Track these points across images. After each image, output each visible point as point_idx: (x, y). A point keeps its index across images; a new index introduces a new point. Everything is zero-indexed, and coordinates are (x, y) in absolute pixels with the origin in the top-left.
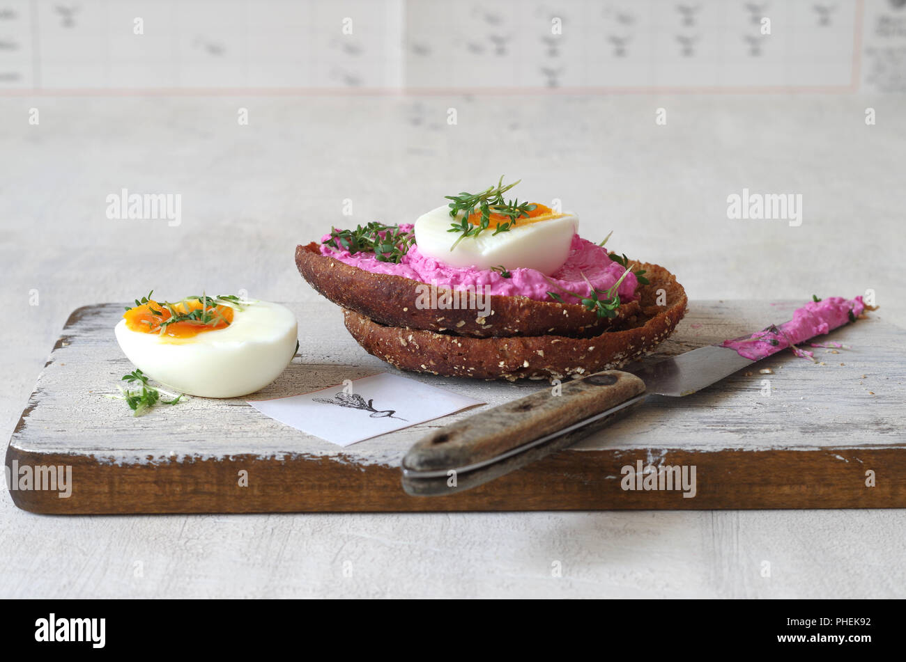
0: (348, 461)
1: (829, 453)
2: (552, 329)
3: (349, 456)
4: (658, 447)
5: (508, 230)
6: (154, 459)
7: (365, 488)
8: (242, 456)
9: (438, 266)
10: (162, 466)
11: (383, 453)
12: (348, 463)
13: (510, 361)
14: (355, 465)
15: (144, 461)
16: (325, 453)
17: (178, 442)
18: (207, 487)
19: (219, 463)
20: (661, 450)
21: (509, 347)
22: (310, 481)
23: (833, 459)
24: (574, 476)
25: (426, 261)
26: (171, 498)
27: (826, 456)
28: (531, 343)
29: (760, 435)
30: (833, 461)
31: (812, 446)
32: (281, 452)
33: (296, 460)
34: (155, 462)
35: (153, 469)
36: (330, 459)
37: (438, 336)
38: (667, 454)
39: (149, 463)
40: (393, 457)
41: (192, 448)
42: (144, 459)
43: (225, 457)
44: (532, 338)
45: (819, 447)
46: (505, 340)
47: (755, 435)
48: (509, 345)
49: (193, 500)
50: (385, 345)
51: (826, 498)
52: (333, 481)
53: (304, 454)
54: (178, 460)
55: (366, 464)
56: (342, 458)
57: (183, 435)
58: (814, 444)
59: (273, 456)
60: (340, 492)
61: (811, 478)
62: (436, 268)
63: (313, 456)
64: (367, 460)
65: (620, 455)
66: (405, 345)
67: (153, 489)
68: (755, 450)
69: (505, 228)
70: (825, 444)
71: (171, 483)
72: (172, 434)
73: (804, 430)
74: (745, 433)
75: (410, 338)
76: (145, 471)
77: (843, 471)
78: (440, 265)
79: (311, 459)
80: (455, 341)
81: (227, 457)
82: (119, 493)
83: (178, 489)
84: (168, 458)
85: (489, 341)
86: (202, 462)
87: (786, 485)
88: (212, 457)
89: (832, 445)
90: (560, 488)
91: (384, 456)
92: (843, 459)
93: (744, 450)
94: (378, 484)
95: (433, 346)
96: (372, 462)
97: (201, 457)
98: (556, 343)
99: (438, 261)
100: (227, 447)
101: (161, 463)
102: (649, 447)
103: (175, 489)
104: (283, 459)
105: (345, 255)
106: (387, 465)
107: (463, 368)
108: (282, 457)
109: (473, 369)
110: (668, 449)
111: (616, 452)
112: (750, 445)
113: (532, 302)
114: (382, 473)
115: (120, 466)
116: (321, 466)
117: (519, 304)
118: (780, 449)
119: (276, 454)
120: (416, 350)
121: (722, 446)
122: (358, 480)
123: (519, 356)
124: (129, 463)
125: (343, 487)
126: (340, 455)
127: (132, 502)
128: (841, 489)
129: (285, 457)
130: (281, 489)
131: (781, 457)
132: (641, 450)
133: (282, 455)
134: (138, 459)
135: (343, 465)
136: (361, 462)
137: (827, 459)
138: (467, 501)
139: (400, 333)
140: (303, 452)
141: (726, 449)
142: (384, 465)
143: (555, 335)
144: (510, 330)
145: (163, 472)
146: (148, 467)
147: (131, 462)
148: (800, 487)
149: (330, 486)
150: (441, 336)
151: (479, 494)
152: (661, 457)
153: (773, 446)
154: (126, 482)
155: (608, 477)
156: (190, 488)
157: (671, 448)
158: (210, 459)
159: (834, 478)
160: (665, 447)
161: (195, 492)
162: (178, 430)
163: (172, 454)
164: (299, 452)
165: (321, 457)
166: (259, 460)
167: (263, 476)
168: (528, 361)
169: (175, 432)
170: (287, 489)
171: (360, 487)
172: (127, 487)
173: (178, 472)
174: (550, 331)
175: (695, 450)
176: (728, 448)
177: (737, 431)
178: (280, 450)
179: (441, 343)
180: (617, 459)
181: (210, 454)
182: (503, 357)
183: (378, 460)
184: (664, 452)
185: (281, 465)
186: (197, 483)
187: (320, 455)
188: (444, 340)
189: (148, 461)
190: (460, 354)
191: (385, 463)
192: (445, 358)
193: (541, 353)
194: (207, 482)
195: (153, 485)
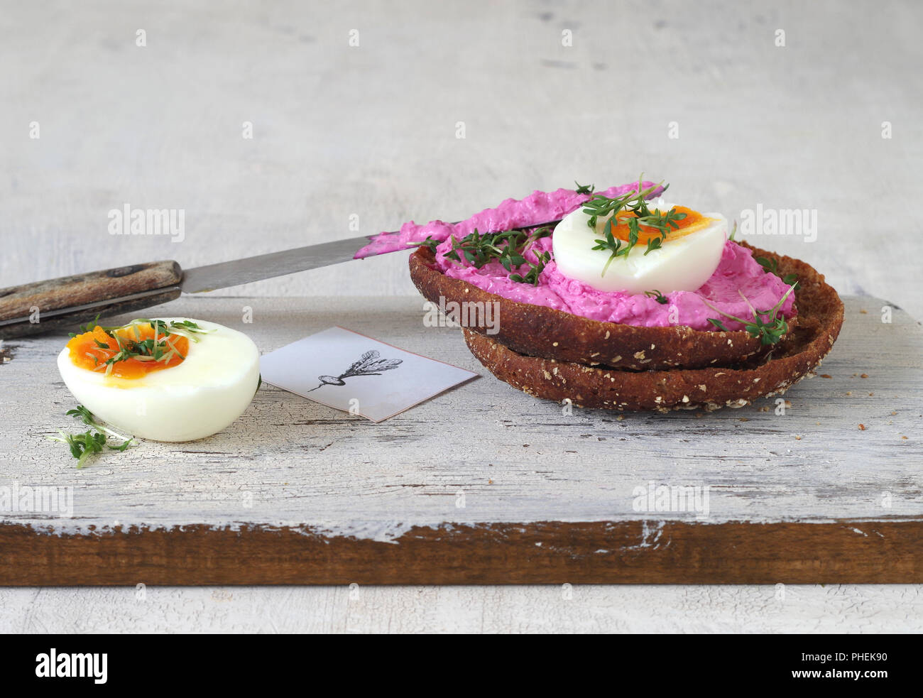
0: (311, 532)
1: (847, 526)
2: (715, 361)
3: (312, 527)
4: (655, 518)
5: (659, 247)
6: (96, 530)
7: (329, 561)
8: (193, 526)
9: (584, 290)
10: (106, 536)
11: (350, 524)
12: (311, 534)
13: (668, 396)
14: (318, 537)
15: (85, 531)
16: (285, 524)
17: (123, 507)
18: (155, 560)
19: (168, 534)
20: (658, 522)
21: (667, 381)
22: (268, 553)
23: (850, 533)
24: (561, 549)
25: (569, 283)
26: (116, 571)
27: (842, 529)
28: (692, 377)
29: (770, 501)
30: (850, 535)
31: (827, 518)
32: (236, 522)
33: (254, 531)
34: (98, 532)
35: (97, 540)
36: (291, 530)
37: (588, 370)
38: (664, 526)
39: (91, 534)
40: (360, 528)
41: (139, 515)
42: (86, 529)
43: (175, 528)
44: (694, 371)
45: (835, 519)
46: (663, 374)
47: (765, 501)
48: (668, 379)
49: (140, 572)
50: (524, 376)
51: (842, 574)
52: (294, 554)
53: (262, 525)
54: (122, 531)
55: (330, 535)
56: (304, 529)
57: (130, 497)
58: (829, 515)
59: (228, 527)
60: (301, 565)
61: (825, 552)
62: (583, 292)
63: (272, 527)
64: (331, 532)
65: (613, 528)
66: (550, 379)
67: (98, 561)
68: (763, 523)
69: (655, 245)
70: (842, 514)
71: (116, 555)
72: (118, 495)
73: (821, 494)
74: (754, 497)
75: (556, 371)
76: (87, 542)
77: (862, 546)
78: (587, 288)
79: (270, 530)
80: (608, 376)
81: (177, 527)
82: (59, 565)
83: (124, 561)
84: (112, 528)
85: (645, 375)
86: (150, 532)
87: (797, 560)
88: (160, 527)
89: (850, 517)
90: (546, 562)
91: (350, 527)
92: (861, 532)
93: (751, 523)
94: (344, 557)
95: (582, 381)
96: (337, 533)
97: (149, 527)
98: (720, 376)
99: (583, 284)
100: (177, 514)
101: (104, 533)
102: (645, 518)
103: (120, 561)
104: (239, 530)
105: (472, 272)
106: (354, 537)
107: (615, 403)
108: (237, 527)
109: (625, 404)
110: (666, 521)
111: (608, 524)
112: (758, 515)
113: (695, 334)
114: (349, 546)
115: (60, 536)
116: (281, 538)
117: (682, 336)
118: (791, 521)
119: (231, 524)
120: (562, 384)
121: (727, 516)
122: (321, 552)
123: (678, 391)
124: (69, 533)
125: (306, 560)
126: (301, 526)
127: (73, 574)
128: (859, 564)
129: (241, 527)
130: (237, 561)
131: (792, 530)
132: (635, 522)
133: (237, 526)
134: (79, 529)
135: (305, 536)
136: (324, 534)
137: (844, 532)
138: (442, 575)
139: (543, 364)
140: (261, 523)
141: (731, 521)
142: (350, 537)
143: (718, 367)
144: (669, 363)
145: (108, 543)
146: (91, 538)
147: (72, 532)
148: (813, 562)
149: (291, 559)
150: (591, 370)
151: (455, 568)
152: (659, 530)
153: (784, 517)
154: (66, 553)
155: (598, 551)
156: (136, 561)
157: (669, 519)
158: (158, 529)
159: (850, 553)
160: (663, 518)
161: (142, 565)
162: (125, 488)
163: (117, 523)
164: (256, 523)
165: (281, 528)
166: (212, 531)
167: (217, 548)
168: (688, 395)
169: (121, 492)
170: (244, 562)
171: (325, 560)
172: (68, 559)
173: (123, 543)
174: (713, 362)
175: (696, 522)
176: (733, 519)
177: (745, 495)
178: (235, 519)
179: (592, 377)
180: (609, 531)
181: (159, 524)
182: (661, 393)
183: (344, 531)
184: (662, 524)
185: (236, 536)
186: (144, 555)
187: (279, 526)
188: (595, 373)
189: (90, 531)
190: (612, 390)
191: (351, 535)
192: (595, 393)
193: (703, 388)
194: (156, 554)
195: (96, 557)
